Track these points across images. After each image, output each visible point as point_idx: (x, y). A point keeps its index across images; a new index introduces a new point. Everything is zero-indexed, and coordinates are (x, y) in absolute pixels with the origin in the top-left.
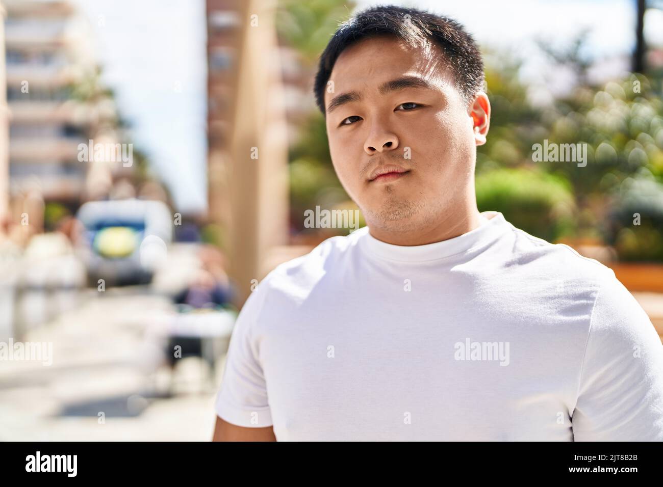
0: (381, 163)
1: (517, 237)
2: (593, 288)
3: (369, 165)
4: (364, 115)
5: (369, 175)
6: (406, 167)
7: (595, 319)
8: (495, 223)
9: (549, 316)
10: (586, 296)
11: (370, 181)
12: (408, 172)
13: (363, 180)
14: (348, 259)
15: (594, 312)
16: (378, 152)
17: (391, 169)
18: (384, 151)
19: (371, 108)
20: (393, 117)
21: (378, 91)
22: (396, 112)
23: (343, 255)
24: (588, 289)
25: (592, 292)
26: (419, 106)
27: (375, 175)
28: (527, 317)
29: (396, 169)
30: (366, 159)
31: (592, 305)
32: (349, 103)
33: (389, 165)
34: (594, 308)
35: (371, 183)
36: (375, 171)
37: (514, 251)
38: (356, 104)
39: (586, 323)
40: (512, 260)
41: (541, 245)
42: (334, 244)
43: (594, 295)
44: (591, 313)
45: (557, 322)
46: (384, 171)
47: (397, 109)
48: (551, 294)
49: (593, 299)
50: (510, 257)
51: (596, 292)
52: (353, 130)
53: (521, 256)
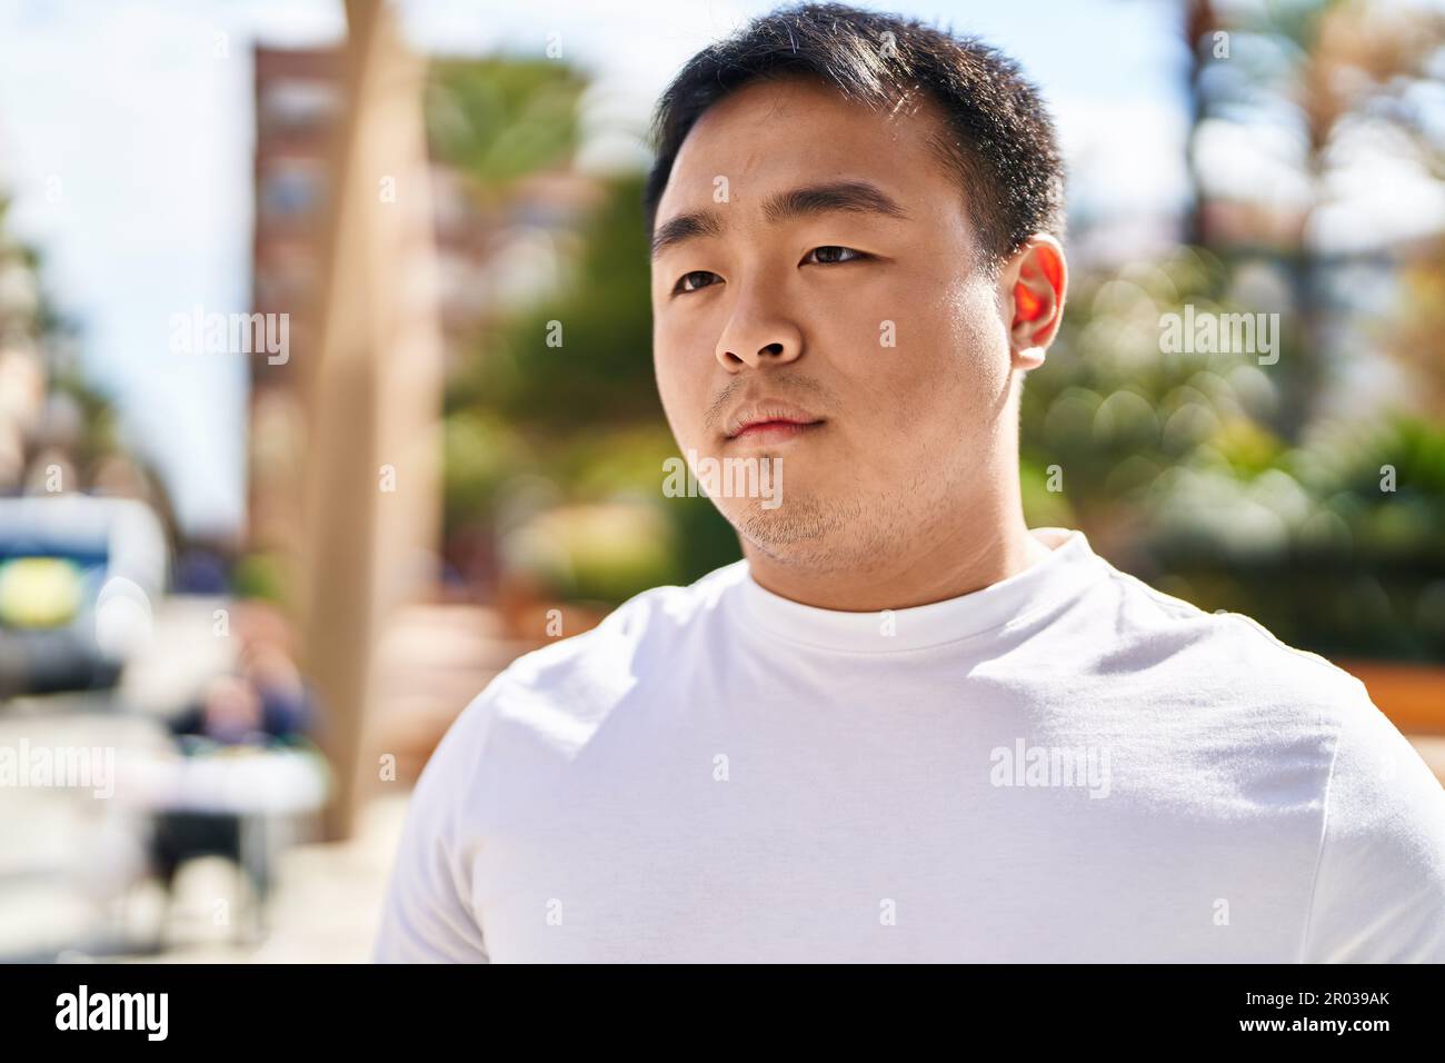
0: (752, 394)
1: (1123, 593)
2: (1325, 730)
3: (725, 396)
4: (726, 270)
5: (726, 424)
6: (815, 410)
7: (1335, 808)
8: (1068, 558)
9: (1223, 801)
10: (1310, 749)
11: (728, 439)
12: (819, 423)
13: (712, 435)
14: (696, 643)
15: (1331, 791)
16: (749, 368)
17: (774, 413)
18: (762, 366)
19: (743, 254)
20: (796, 281)
21: (761, 215)
22: (804, 268)
23: (682, 633)
24: (1314, 732)
25: (1323, 739)
26: (861, 257)
27: (736, 425)
28: (1165, 802)
29: (789, 414)
30: (721, 382)
31: (1325, 773)
32: (694, 240)
33: (768, 402)
34: (1330, 780)
35: (731, 444)
36: (736, 413)
37: (1119, 630)
38: (709, 241)
39: (1316, 818)
40: (1116, 652)
41: (1185, 616)
42: (656, 606)
43: (1328, 746)
44: (1323, 794)
45: (1240, 816)
46: (757, 416)
47: (805, 261)
48: (1221, 743)
49: (1328, 756)
50: (1111, 644)
51: (1333, 739)
52: (700, 306)
53: (1137, 644)
